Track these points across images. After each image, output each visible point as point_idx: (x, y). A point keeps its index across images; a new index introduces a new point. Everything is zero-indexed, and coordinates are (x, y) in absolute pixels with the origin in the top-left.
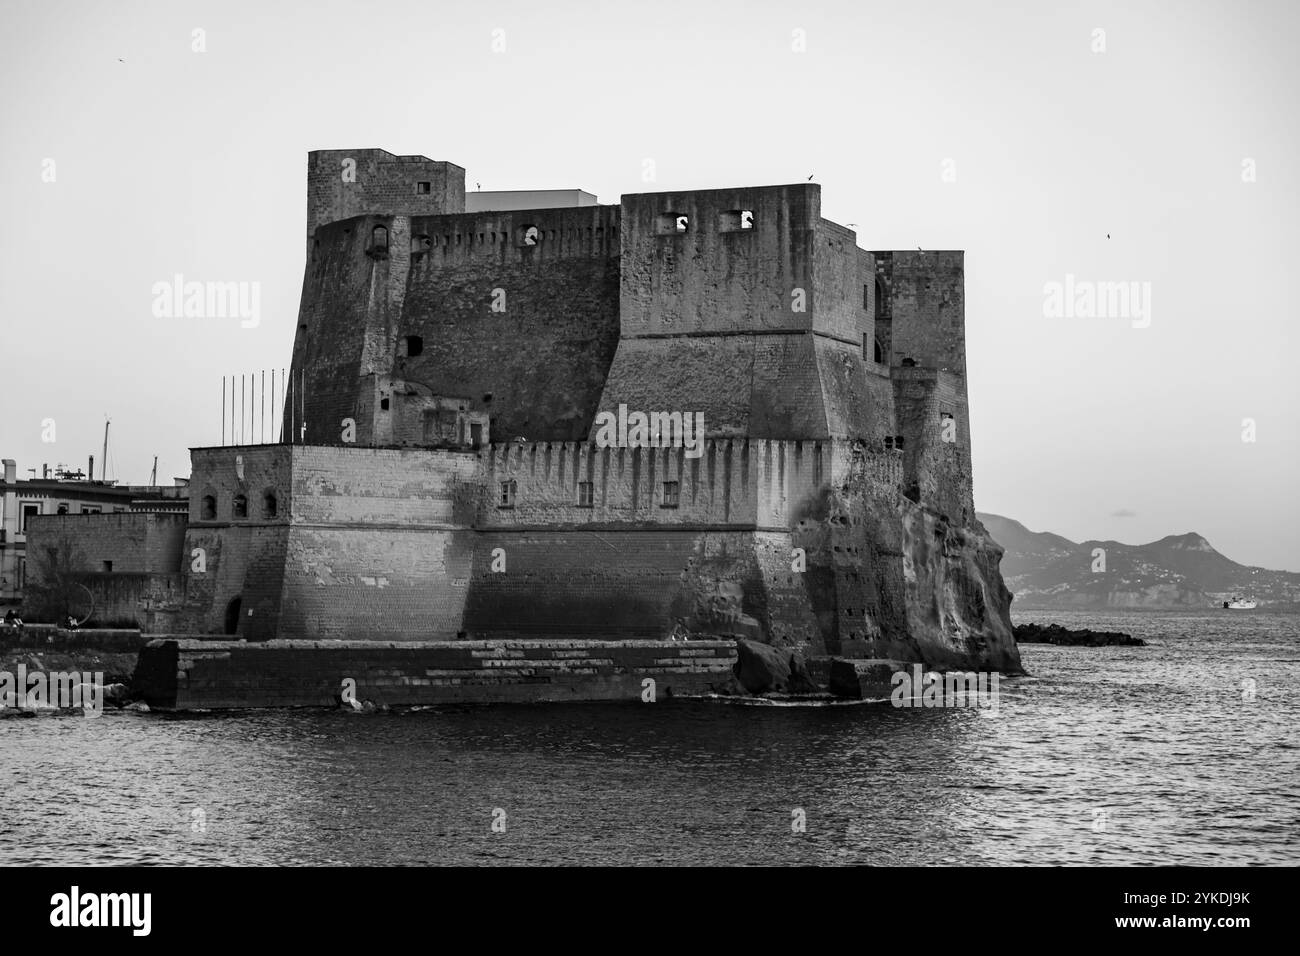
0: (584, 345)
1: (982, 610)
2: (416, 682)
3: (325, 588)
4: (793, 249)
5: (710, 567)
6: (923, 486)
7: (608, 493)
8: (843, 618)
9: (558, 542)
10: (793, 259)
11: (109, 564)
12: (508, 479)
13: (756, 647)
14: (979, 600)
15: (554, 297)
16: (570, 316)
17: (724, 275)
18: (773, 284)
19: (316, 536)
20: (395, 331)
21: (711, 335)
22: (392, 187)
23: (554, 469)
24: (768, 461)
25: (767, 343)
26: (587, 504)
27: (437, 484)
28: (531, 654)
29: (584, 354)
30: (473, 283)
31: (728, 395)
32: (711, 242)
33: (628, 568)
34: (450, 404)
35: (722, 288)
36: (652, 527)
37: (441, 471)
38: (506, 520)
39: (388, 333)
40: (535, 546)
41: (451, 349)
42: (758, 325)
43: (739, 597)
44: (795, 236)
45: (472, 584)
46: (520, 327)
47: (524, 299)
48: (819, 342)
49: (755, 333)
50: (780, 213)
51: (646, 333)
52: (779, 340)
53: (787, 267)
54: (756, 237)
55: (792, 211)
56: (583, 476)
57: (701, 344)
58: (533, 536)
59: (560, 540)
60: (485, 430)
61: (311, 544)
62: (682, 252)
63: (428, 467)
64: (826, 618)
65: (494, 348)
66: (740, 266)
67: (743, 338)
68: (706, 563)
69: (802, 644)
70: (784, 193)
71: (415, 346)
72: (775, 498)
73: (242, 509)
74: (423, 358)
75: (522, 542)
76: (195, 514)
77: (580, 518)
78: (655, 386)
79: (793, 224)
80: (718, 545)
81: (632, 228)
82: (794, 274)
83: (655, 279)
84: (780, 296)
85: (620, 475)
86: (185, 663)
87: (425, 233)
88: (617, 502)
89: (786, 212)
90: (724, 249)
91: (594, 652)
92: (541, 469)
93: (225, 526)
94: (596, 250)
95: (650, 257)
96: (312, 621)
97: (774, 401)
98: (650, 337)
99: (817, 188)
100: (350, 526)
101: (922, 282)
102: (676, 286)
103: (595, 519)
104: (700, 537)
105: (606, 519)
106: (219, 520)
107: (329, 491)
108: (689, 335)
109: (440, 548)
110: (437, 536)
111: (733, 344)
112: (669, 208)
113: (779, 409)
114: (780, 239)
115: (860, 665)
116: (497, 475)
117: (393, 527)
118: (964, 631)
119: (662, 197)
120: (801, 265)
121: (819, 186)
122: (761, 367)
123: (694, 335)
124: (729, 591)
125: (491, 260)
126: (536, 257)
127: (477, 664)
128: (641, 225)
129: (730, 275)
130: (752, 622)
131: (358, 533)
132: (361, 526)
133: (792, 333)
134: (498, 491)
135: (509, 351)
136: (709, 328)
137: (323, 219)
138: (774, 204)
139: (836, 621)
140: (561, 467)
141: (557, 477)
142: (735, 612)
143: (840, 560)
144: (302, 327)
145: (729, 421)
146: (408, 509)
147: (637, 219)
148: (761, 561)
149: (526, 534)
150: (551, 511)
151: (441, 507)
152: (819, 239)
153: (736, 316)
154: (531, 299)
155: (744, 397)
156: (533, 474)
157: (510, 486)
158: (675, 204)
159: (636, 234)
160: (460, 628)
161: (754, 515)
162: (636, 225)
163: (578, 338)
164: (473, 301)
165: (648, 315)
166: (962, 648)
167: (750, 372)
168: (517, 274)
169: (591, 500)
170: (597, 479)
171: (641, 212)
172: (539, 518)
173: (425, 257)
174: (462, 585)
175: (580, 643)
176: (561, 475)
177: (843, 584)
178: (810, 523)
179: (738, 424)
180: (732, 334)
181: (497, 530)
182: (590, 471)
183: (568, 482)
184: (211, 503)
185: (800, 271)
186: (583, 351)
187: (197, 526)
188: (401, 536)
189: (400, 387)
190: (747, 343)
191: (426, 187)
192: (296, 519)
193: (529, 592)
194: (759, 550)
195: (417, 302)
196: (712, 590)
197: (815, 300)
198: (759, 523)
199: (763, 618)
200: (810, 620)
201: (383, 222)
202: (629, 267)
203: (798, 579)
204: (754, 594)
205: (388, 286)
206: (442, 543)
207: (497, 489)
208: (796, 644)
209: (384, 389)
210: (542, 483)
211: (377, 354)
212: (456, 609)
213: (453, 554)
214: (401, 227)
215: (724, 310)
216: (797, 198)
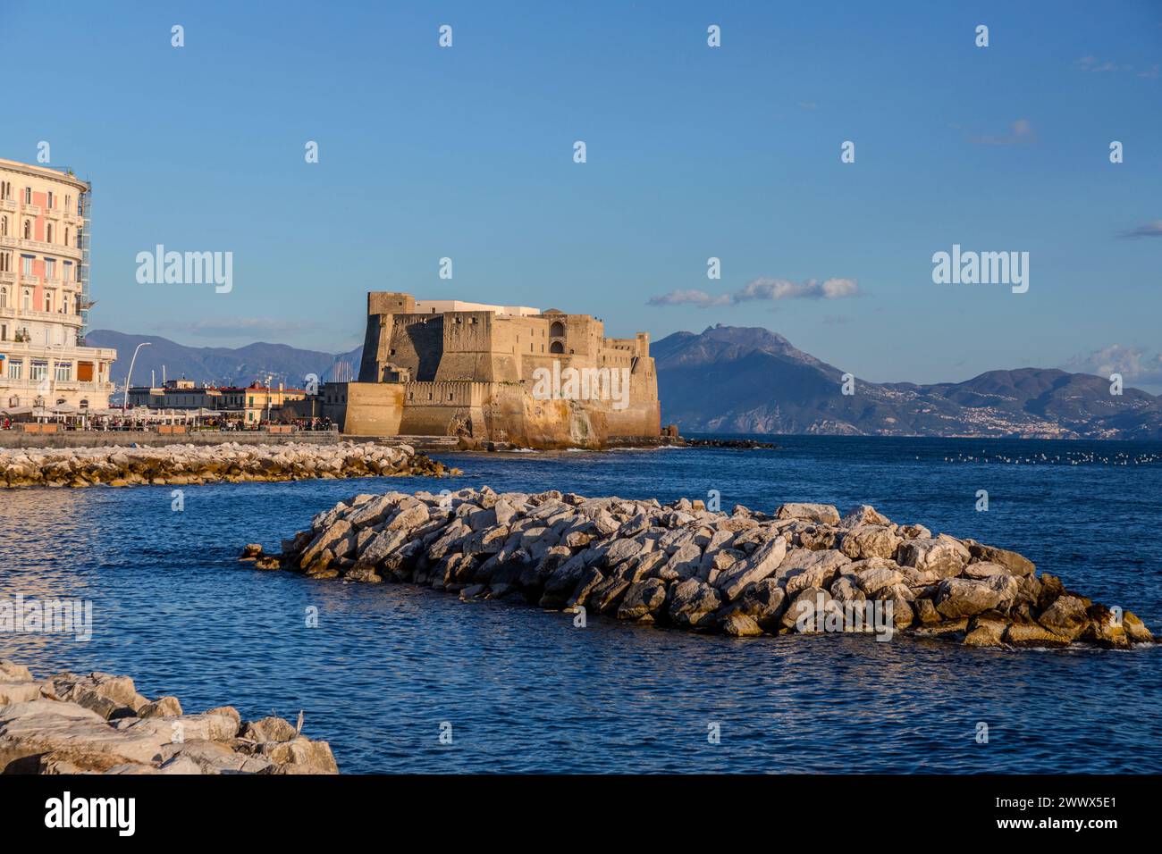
0: (437, 353)
4: (487, 329)
7: (436, 396)
8: (494, 431)
10: (486, 332)
11: (304, 415)
12: (413, 392)
13: (466, 438)
18: (481, 338)
19: (355, 408)
20: (387, 348)
21: (466, 352)
23: (422, 389)
24: (475, 388)
25: (480, 355)
27: (391, 393)
30: (409, 334)
31: (469, 369)
32: (466, 326)
33: (439, 417)
34: (399, 370)
35: (469, 339)
36: (445, 406)
37: (393, 390)
38: (410, 403)
39: (385, 348)
40: (417, 411)
41: (402, 353)
42: (478, 350)
43: (465, 425)
44: (487, 326)
45: (402, 421)
46: (421, 347)
47: (422, 339)
48: (493, 354)
49: (477, 352)
50: (484, 319)
51: (449, 351)
52: (483, 354)
53: (485, 334)
54: (478, 325)
55: (487, 318)
56: (430, 391)
57: (464, 355)
58: (417, 408)
59: (424, 409)
60: (408, 377)
61: (353, 409)
62: (459, 329)
63: (388, 388)
64: (490, 431)
66: (473, 333)
68: (458, 416)
69: (482, 438)
70: (485, 314)
71: (393, 352)
72: (477, 398)
73: (336, 400)
74: (395, 357)
75: (414, 410)
76: (325, 401)
77: (429, 403)
78: (451, 366)
79: (487, 322)
80: (461, 411)
82: (487, 336)
83: (452, 336)
84: (483, 342)
85: (438, 391)
87: (397, 319)
88: (438, 399)
90: (470, 328)
93: (332, 405)
94: (439, 326)
95: (451, 329)
96: (353, 431)
97: (481, 371)
98: (451, 352)
99: (494, 312)
100: (365, 405)
101: (576, 325)
102: (458, 338)
103: (432, 403)
104: (457, 409)
105: (435, 403)
107: (359, 395)
108: (460, 352)
109: (392, 411)
111: (471, 355)
113: (481, 374)
114: (483, 326)
115: (496, 444)
116: (410, 391)
117: (378, 405)
118: (580, 437)
119: (454, 313)
120: (488, 334)
122: (477, 361)
123: (462, 352)
124: (463, 423)
125: (414, 328)
126: (426, 326)
129: (471, 335)
131: (368, 407)
132: (368, 405)
133: (486, 352)
136: (466, 350)
138: (482, 316)
139: (492, 432)
140: (424, 389)
142: (465, 429)
143: (494, 415)
145: (469, 376)
146: (382, 400)
147: (448, 318)
148: (472, 416)
149: (415, 407)
150: (422, 401)
151: (393, 400)
152: (494, 326)
153: (473, 347)
155: (473, 370)
156: (419, 390)
157: (412, 394)
158: (457, 315)
159: (448, 322)
160: (397, 433)
161: (471, 402)
162: (448, 320)
164: (408, 339)
165: (450, 346)
167: (475, 363)
168: (420, 332)
169: (431, 398)
170: (433, 392)
171: (449, 316)
172: (418, 403)
173: (396, 326)
174: (399, 420)
176: (424, 391)
177: (495, 422)
178: (487, 405)
179: (471, 377)
180: (471, 352)
181: (408, 406)
182: (432, 388)
183: (427, 392)
186: (435, 356)
188: (380, 408)
189: (387, 364)
190: (475, 354)
191: (400, 304)
192: (349, 402)
193: (415, 423)
194: (472, 412)
195: (394, 340)
196: (459, 423)
197: (493, 343)
198: (472, 404)
199: (471, 431)
200: (485, 432)
201: (385, 315)
202: (446, 332)
203: (483, 421)
204: (469, 424)
205: (386, 334)
206: (392, 409)
207: (409, 395)
208: (480, 438)
209: (382, 365)
210: (421, 393)
211: (382, 355)
212: (396, 428)
213: (396, 412)
214: (390, 317)
215: (469, 345)
216: (488, 315)
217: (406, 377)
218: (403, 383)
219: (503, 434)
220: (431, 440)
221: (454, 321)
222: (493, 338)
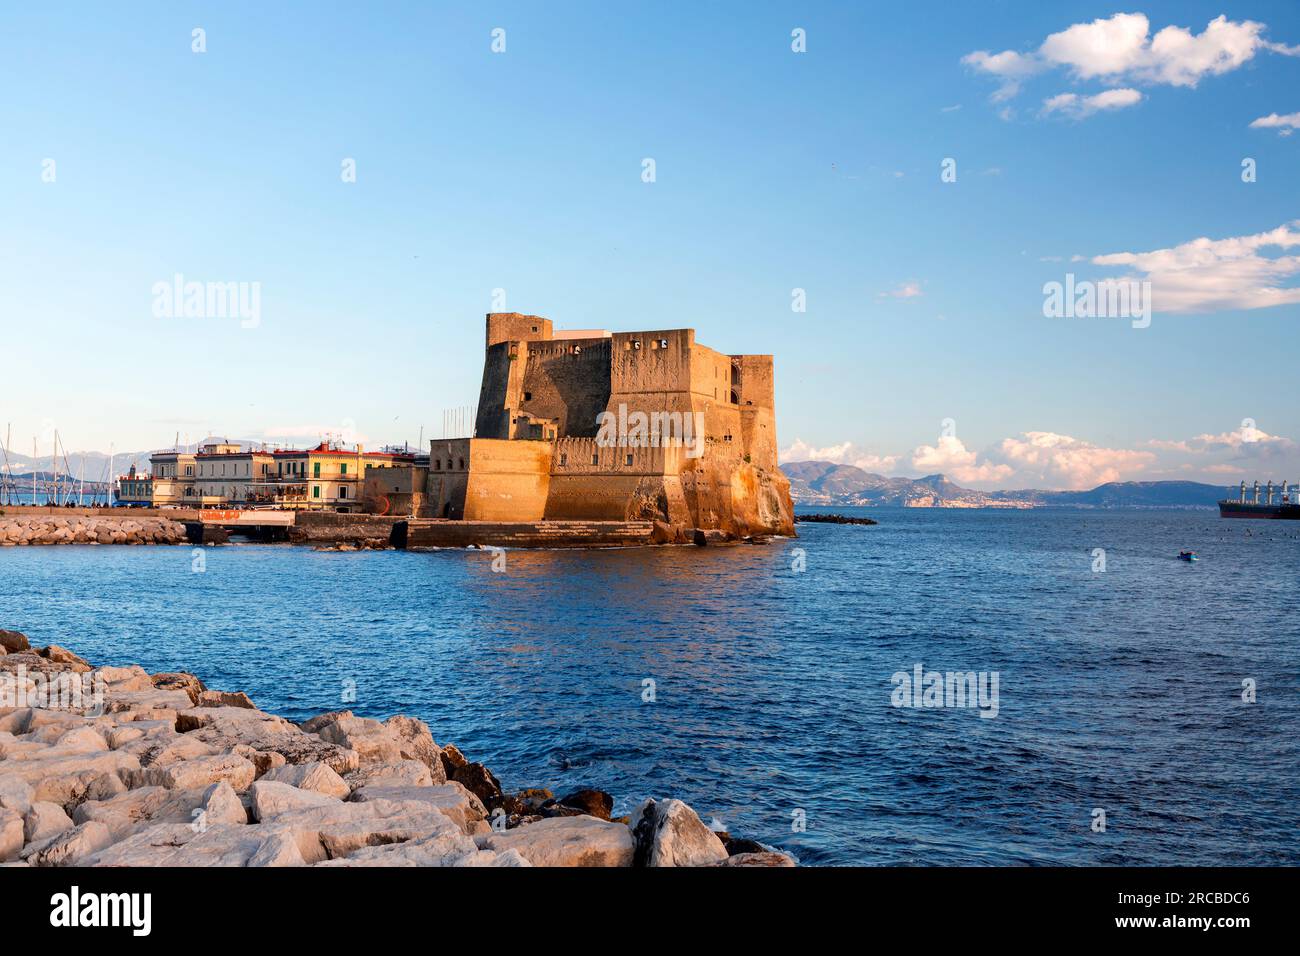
0: (598, 396)
1: (778, 509)
2: (511, 539)
3: (484, 499)
4: (683, 357)
5: (645, 491)
6: (752, 456)
7: (604, 460)
8: (701, 512)
10: (682, 361)
11: (397, 489)
12: (563, 453)
13: (662, 525)
14: (777, 505)
15: (585, 376)
16: (592, 384)
17: (654, 367)
18: (674, 371)
19: (480, 477)
20: (520, 390)
21: (648, 393)
22: (521, 329)
23: (582, 449)
25: (671, 396)
26: (596, 463)
27: (533, 455)
28: (561, 527)
29: (598, 399)
30: (553, 370)
32: (648, 354)
33: (612, 491)
34: (541, 421)
35: (653, 372)
36: (621, 474)
37: (535, 450)
38: (562, 470)
39: (517, 390)
40: (574, 482)
41: (543, 398)
42: (668, 389)
43: (656, 503)
44: (683, 351)
45: (549, 497)
46: (571, 389)
47: (573, 377)
48: (692, 395)
49: (666, 392)
50: (677, 341)
52: (676, 395)
53: (680, 364)
54: (667, 351)
55: (682, 340)
56: (594, 452)
57: (645, 397)
58: (573, 477)
59: (584, 479)
60: (556, 432)
61: (480, 482)
62: (637, 357)
63: (528, 448)
64: (694, 512)
65: (561, 397)
66: (661, 363)
67: (661, 394)
68: (643, 489)
69: (683, 523)
70: (679, 333)
71: (528, 397)
72: (673, 462)
73: (450, 466)
74: (531, 402)
75: (569, 480)
76: (432, 466)
77: (593, 469)
79: (682, 346)
80: (648, 482)
81: (616, 347)
82: (683, 367)
83: (625, 369)
84: (677, 376)
86: (410, 530)
87: (533, 349)
88: (608, 463)
89: (680, 341)
90: (654, 356)
91: (589, 526)
92: (576, 449)
93: (443, 473)
94: (603, 356)
95: (624, 359)
96: (478, 514)
98: (623, 393)
99: (693, 331)
100: (495, 473)
101: (755, 368)
102: (635, 372)
103: (598, 470)
104: (641, 478)
105: (603, 470)
106: (441, 471)
107: (486, 459)
108: (639, 393)
109: (535, 482)
110: (533, 477)
111: (657, 397)
112: (631, 339)
114: (677, 356)
115: (707, 533)
116: (559, 452)
117: (514, 473)
118: (770, 518)
119: (628, 334)
120: (685, 363)
122: (668, 407)
123: (642, 393)
124: (653, 501)
125: (560, 360)
126: (578, 359)
127: (538, 531)
128: (620, 346)
129: (657, 367)
130: (661, 514)
131: (499, 476)
132: (500, 473)
133: (682, 392)
135: (567, 399)
136: (648, 390)
137: (492, 343)
138: (675, 337)
139: (698, 514)
140: (585, 448)
141: (583, 453)
142: (655, 510)
143: (700, 488)
144: (483, 388)
146: (519, 466)
147: (618, 343)
148: (666, 489)
149: (570, 477)
150: (581, 467)
151: (535, 465)
152: (693, 353)
153: (659, 385)
154: (576, 377)
156: (573, 451)
157: (564, 457)
158: (633, 337)
159: (618, 350)
160: (542, 516)
161: (663, 468)
162: (618, 345)
163: (595, 393)
164: (552, 377)
165: (622, 384)
166: (769, 525)
167: (664, 408)
168: (570, 366)
170: (599, 454)
171: (620, 341)
172: (575, 470)
173: (533, 359)
174: (543, 497)
175: (583, 523)
176: (585, 451)
177: (701, 498)
178: (688, 472)
180: (657, 393)
181: (558, 475)
182: (597, 450)
183: (588, 455)
184: (438, 462)
185: (685, 366)
187: (433, 473)
188: (517, 477)
189: (521, 414)
190: (663, 396)
191: (535, 329)
192: (472, 470)
193: (571, 501)
194: (665, 483)
195: (529, 378)
196: (645, 501)
197: (692, 380)
198: (666, 472)
199: (666, 512)
200: (687, 513)
201: (515, 344)
202: (615, 364)
203: (682, 496)
204: (662, 502)
205: (517, 371)
206: (535, 480)
207: (560, 458)
208: (680, 523)
209: (514, 415)
210: (577, 455)
211: (512, 400)
212: (541, 508)
213: (540, 485)
214: (523, 346)
215: (654, 382)
216: (684, 335)
217: (552, 432)
218: (550, 440)
219: (713, 516)
220: (613, 528)
221: (628, 346)
222: (692, 370)
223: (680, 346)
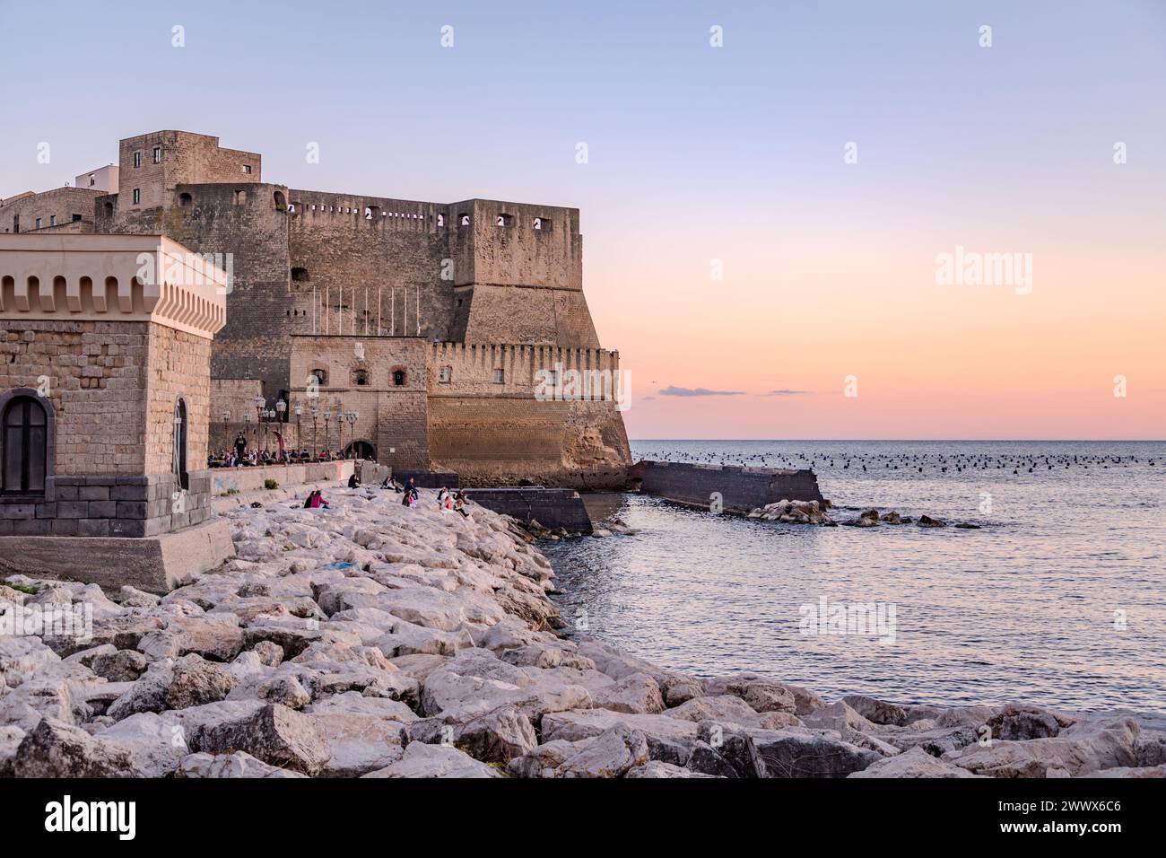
0: (425, 285)
4: (572, 244)
5: (582, 420)
7: (514, 375)
9: (483, 404)
10: (572, 251)
12: (446, 365)
15: (398, 253)
16: (411, 266)
17: (535, 254)
18: (561, 261)
21: (529, 287)
22: (227, 165)
25: (559, 295)
26: (500, 382)
29: (425, 290)
30: (337, 239)
31: (543, 322)
32: (527, 234)
33: (532, 422)
35: (533, 260)
38: (446, 390)
40: (468, 407)
41: (331, 280)
42: (553, 285)
43: (600, 437)
44: (573, 237)
46: (378, 269)
47: (377, 253)
48: (587, 296)
49: (553, 289)
50: (565, 223)
51: (490, 283)
52: (566, 294)
53: (569, 254)
54: (552, 234)
55: (572, 223)
56: (498, 364)
57: (525, 292)
58: (466, 400)
59: (483, 403)
62: (511, 237)
65: (363, 281)
66: (543, 250)
67: (546, 291)
68: (579, 417)
70: (568, 213)
71: (301, 274)
73: (362, 379)
75: (458, 404)
77: (497, 390)
78: (500, 314)
79: (572, 230)
80: (585, 408)
81: (482, 219)
82: (573, 257)
83: (495, 250)
84: (565, 269)
85: (522, 365)
87: (299, 201)
88: (520, 381)
89: (568, 223)
90: (534, 238)
92: (470, 360)
93: (341, 392)
95: (493, 238)
97: (569, 327)
102: (508, 257)
103: (506, 391)
105: (513, 391)
106: (333, 386)
108: (516, 286)
111: (541, 294)
112: (504, 212)
113: (573, 332)
114: (565, 237)
116: (439, 362)
120: (576, 253)
121: (578, 210)
122: (559, 309)
123: (520, 287)
124: (594, 433)
125: (348, 225)
128: (487, 219)
129: (538, 255)
130: (612, 450)
133: (573, 290)
134: (438, 373)
135: (374, 285)
136: (527, 283)
140: (483, 359)
141: (480, 366)
145: (546, 337)
147: (484, 214)
149: (461, 399)
150: (477, 386)
153: (542, 278)
154: (382, 253)
155: (552, 324)
156: (464, 363)
158: (507, 209)
159: (484, 224)
162: (484, 218)
164: (341, 250)
165: (491, 272)
167: (553, 309)
168: (368, 236)
169: (502, 379)
170: (507, 368)
171: (487, 211)
173: (299, 217)
176: (483, 364)
179: (551, 339)
180: (541, 288)
181: (440, 397)
182: (502, 362)
183: (488, 369)
185: (576, 256)
186: (425, 288)
199: (618, 448)
202: (480, 243)
210: (469, 368)
215: (534, 274)
216: (575, 213)
221: (499, 220)
223: (568, 229)
